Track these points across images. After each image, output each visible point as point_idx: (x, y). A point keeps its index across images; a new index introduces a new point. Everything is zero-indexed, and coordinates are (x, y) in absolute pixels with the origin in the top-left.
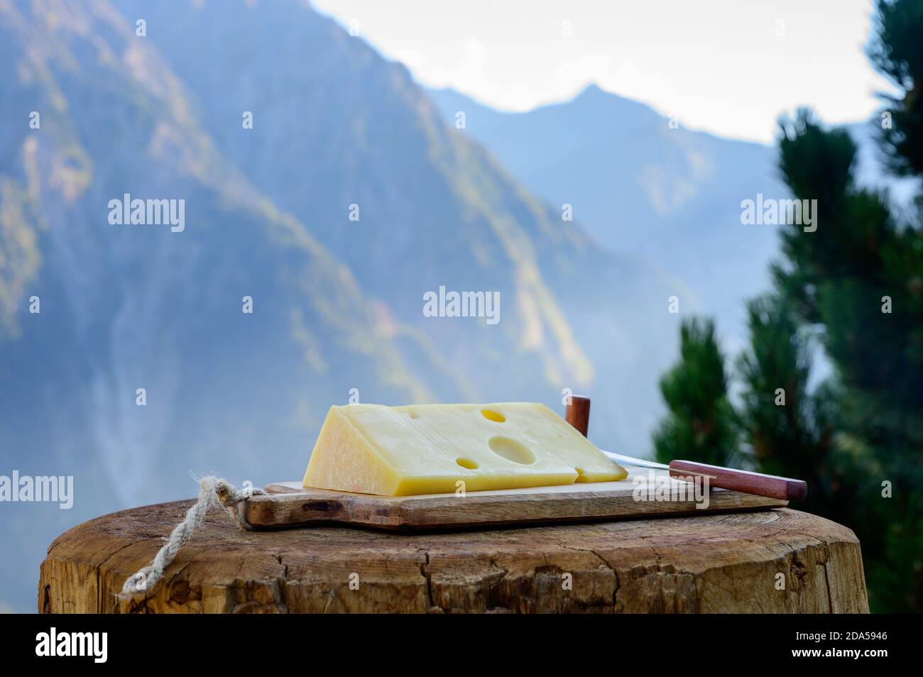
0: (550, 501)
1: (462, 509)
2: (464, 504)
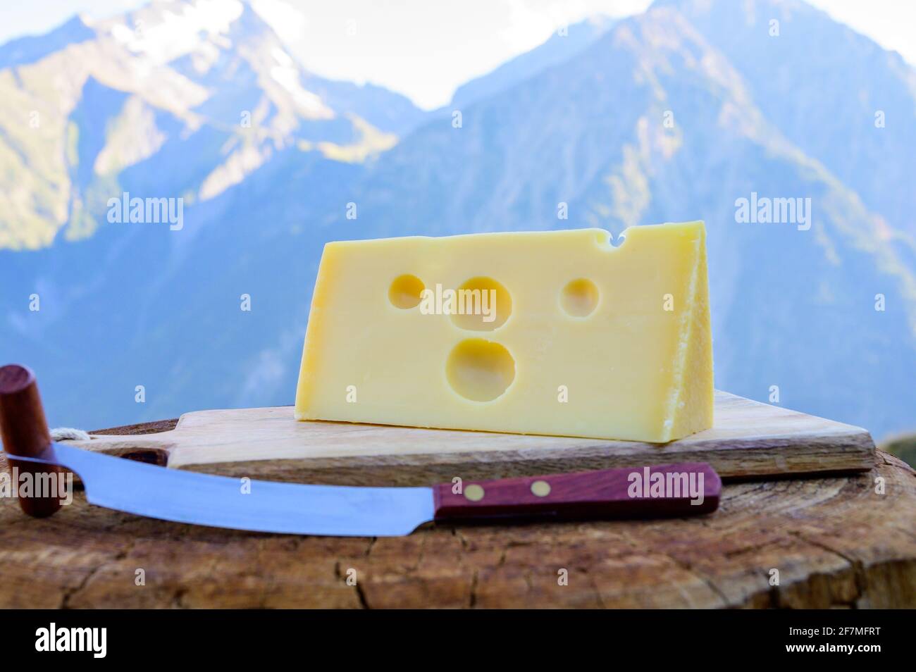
2: (284, 471)
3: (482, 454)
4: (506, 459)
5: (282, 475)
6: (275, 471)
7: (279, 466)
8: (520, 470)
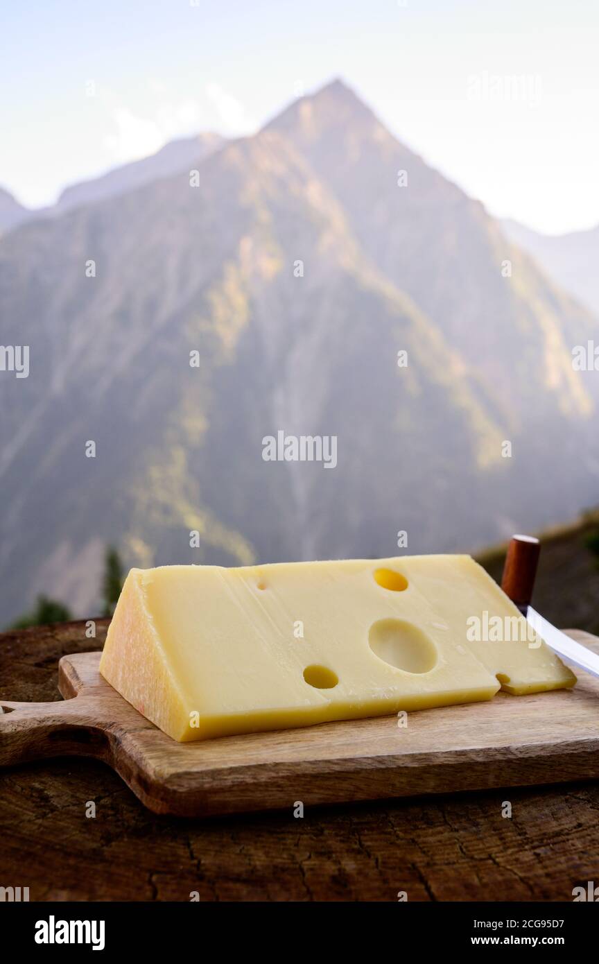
0: (434, 766)
1: (279, 786)
2: (283, 777)
3: (477, 752)
4: (499, 757)
5: (281, 782)
6: (274, 777)
7: (277, 773)
8: (513, 769)
